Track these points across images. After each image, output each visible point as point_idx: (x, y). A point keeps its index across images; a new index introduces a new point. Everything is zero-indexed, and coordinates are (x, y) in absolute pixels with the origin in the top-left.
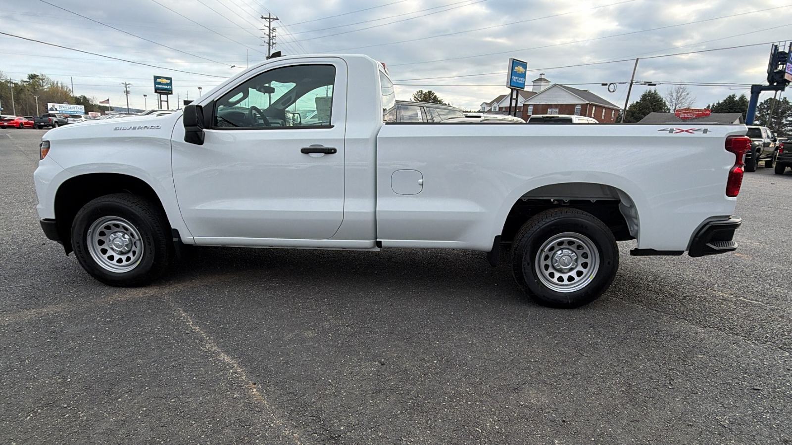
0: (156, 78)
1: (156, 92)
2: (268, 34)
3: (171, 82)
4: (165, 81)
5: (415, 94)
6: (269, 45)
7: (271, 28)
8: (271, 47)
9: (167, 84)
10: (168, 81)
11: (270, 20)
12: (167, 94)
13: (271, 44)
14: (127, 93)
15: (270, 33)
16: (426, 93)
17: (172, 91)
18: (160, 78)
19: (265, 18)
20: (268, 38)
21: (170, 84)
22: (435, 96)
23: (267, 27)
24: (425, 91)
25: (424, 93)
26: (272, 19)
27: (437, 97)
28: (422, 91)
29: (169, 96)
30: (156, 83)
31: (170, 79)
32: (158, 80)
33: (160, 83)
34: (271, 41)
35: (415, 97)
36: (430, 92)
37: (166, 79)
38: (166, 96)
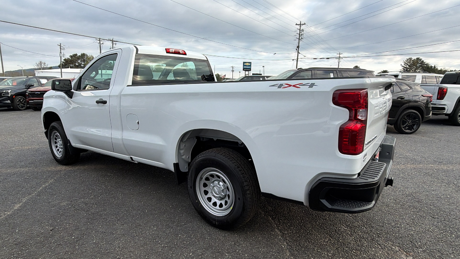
0: (244, 63)
1: (243, 70)
2: (299, 33)
3: (251, 65)
4: (248, 64)
5: (405, 61)
6: (299, 40)
7: (301, 30)
8: (300, 40)
9: (249, 66)
10: (250, 64)
11: (300, 25)
12: (248, 71)
13: (300, 38)
14: (233, 71)
15: (300, 32)
16: (414, 59)
17: (251, 69)
18: (246, 63)
19: (298, 25)
20: (299, 36)
21: (250, 66)
22: (423, 61)
23: (299, 29)
24: (414, 58)
25: (413, 59)
26: (302, 24)
27: (424, 61)
28: (411, 58)
29: (249, 71)
30: (244, 65)
31: (250, 63)
32: (245, 64)
33: (246, 66)
34: (300, 37)
35: (405, 63)
36: (418, 59)
37: (249, 63)
38: (248, 72)
